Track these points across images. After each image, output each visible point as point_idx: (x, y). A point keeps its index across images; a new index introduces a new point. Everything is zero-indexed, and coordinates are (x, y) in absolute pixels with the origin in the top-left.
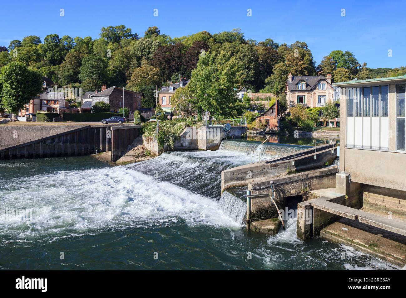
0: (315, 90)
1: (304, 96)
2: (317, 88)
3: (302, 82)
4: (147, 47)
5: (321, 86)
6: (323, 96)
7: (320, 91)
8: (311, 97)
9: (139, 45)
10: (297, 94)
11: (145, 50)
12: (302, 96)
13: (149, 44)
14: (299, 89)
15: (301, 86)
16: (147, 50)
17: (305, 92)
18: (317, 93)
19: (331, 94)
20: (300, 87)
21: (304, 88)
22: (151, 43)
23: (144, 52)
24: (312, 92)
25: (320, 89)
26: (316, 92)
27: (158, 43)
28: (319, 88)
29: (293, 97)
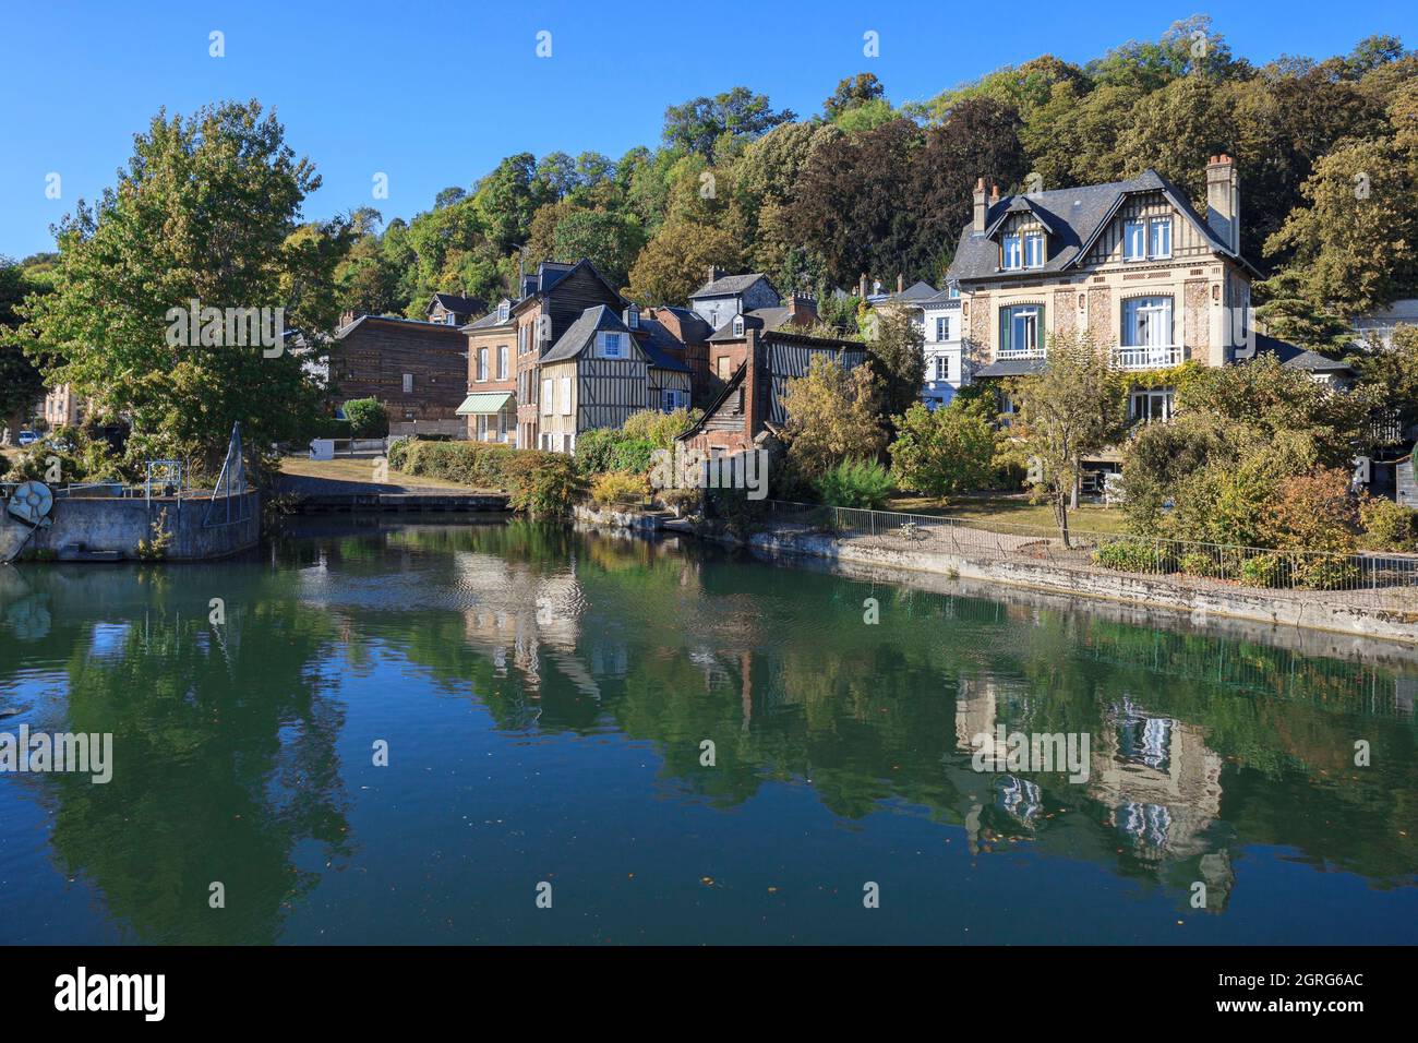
0: (1106, 267)
1: (1041, 307)
2: (1118, 249)
3: (1026, 227)
4: (789, 155)
5: (1140, 234)
6: (1156, 299)
7: (1131, 271)
8: (1078, 310)
9: (762, 152)
10: (998, 297)
11: (783, 168)
12: (1030, 307)
13: (796, 144)
14: (1013, 269)
15: (1020, 249)
16: (789, 167)
17: (1040, 284)
18: (1116, 282)
19: (1206, 281)
20: (1017, 253)
21: (1038, 264)
22: (806, 140)
23: (777, 177)
24: (1081, 281)
25: (1135, 258)
26: (1110, 279)
27: (829, 134)
28: (1127, 252)
29: (976, 318)
